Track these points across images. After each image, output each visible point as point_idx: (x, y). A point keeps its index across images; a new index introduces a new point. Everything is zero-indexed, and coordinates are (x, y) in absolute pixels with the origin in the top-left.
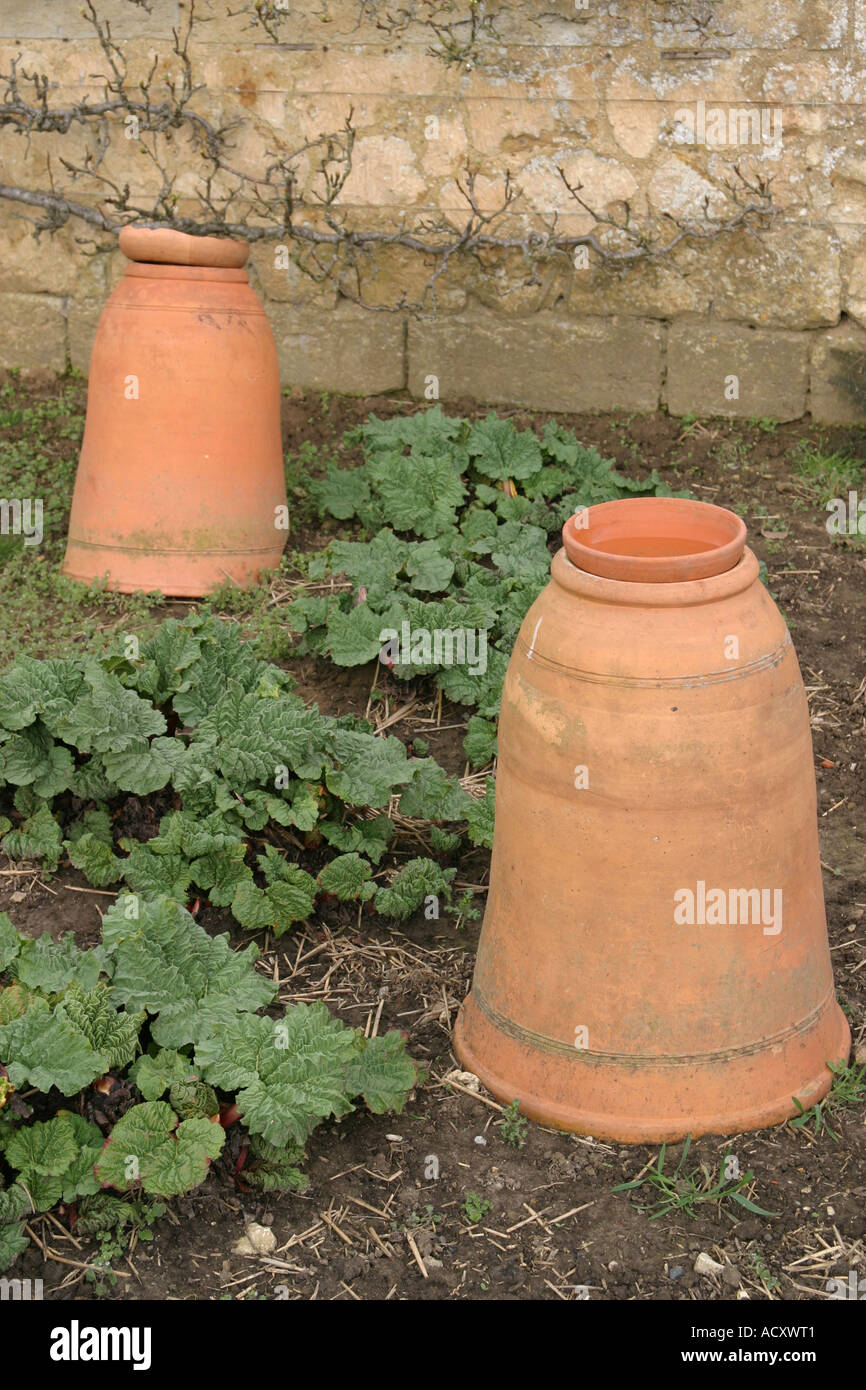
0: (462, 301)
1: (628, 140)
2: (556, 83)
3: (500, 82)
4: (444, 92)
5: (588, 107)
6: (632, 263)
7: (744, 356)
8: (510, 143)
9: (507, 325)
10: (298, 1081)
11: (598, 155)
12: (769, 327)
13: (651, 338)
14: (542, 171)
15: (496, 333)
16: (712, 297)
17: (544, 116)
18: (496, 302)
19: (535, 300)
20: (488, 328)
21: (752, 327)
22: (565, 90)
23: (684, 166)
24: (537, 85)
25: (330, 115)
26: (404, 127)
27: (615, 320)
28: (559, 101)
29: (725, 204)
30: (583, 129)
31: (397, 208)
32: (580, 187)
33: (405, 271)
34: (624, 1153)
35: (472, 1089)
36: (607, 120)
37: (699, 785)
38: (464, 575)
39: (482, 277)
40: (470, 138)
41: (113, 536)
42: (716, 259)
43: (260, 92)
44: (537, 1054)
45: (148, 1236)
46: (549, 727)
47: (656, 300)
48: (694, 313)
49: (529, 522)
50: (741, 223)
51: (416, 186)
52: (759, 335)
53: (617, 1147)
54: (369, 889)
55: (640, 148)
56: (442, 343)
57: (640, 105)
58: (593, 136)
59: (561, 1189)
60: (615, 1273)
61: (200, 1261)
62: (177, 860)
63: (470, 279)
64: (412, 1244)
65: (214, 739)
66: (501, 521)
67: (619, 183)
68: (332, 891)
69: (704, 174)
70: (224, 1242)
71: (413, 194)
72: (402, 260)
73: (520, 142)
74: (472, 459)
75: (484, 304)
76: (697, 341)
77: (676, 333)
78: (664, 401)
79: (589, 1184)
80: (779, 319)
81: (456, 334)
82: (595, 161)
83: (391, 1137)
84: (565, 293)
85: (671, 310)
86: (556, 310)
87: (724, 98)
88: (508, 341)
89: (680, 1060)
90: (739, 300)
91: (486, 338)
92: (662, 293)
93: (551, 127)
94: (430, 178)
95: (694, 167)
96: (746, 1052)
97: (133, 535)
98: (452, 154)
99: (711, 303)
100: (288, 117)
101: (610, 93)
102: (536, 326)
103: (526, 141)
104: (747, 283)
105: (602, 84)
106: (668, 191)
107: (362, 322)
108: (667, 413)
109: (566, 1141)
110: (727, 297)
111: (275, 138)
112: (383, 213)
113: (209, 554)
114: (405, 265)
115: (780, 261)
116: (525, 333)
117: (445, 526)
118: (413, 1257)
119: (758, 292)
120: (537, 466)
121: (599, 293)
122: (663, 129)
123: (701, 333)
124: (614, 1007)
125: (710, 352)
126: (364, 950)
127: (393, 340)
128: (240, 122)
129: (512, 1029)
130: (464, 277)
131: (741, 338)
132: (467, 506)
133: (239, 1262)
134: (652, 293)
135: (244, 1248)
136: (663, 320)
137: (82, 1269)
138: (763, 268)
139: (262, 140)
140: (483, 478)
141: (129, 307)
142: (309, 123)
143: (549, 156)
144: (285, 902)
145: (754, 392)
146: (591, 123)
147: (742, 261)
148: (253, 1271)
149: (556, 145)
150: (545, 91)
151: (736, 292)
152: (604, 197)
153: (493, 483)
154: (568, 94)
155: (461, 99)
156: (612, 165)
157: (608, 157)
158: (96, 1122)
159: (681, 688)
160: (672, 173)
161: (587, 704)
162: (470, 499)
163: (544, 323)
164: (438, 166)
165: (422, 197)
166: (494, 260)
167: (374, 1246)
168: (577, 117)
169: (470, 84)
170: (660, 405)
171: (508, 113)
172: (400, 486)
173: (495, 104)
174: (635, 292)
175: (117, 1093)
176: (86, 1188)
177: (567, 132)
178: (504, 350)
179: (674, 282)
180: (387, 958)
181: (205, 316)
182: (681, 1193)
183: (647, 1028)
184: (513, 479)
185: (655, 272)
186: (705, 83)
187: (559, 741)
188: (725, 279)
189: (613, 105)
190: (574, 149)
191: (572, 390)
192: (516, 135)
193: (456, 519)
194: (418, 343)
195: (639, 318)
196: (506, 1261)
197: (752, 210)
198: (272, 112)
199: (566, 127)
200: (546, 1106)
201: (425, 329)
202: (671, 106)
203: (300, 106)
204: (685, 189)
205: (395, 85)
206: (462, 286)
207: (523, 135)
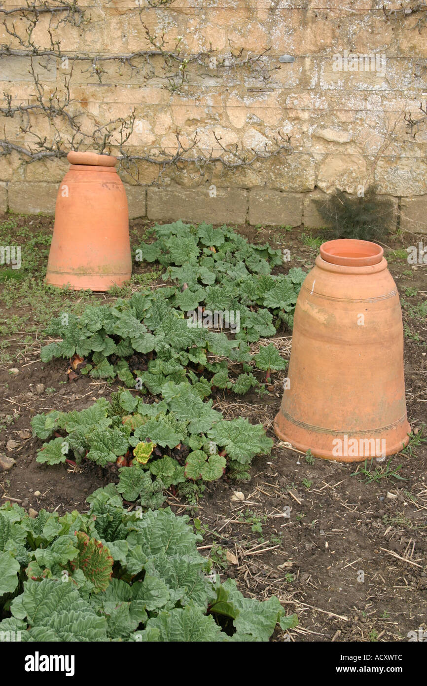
0: (169, 182)
1: (235, 121)
2: (207, 100)
3: (186, 99)
4: (163, 103)
5: (219, 109)
6: (237, 167)
7: (278, 202)
8: (188, 122)
9: (187, 191)
10: (246, 442)
11: (223, 127)
12: (288, 192)
13: (243, 196)
14: (201, 133)
15: (183, 194)
16: (266, 180)
17: (202, 112)
18: (183, 183)
19: (198, 182)
20: (179, 192)
21: (281, 192)
22: (210, 103)
23: (256, 131)
24: (200, 100)
25: (117, 111)
26: (147, 116)
27: (229, 189)
28: (208, 107)
29: (272, 145)
30: (217, 117)
31: (144, 147)
32: (221, 139)
33: (146, 171)
34: (348, 465)
35: (290, 447)
36: (227, 115)
37: (374, 336)
38: (220, 278)
39: (178, 173)
40: (173, 120)
41: (70, 269)
42: (268, 166)
43: (89, 102)
44: (314, 433)
45: (202, 496)
46: (321, 318)
47: (245, 181)
48: (260, 186)
49: (226, 261)
50: (278, 153)
51: (152, 138)
52: (285, 195)
53: (344, 463)
54: (229, 385)
55: (240, 124)
56: (161, 198)
57: (239, 108)
58: (221, 120)
59: (332, 477)
60: (361, 500)
61: (221, 503)
62: (161, 376)
63: (173, 174)
64: (292, 494)
65: (163, 334)
66: (215, 261)
67: (230, 138)
68: (217, 386)
69: (264, 134)
70: (227, 497)
71: (150, 141)
72: (146, 166)
73: (193, 122)
74: (200, 238)
75: (177, 183)
76: (261, 197)
77: (252, 194)
78: (248, 220)
79: (340, 475)
80: (292, 188)
81: (167, 195)
82: (222, 129)
83: (269, 463)
84: (209, 179)
85: (251, 185)
86: (205, 185)
87: (271, 106)
88: (187, 197)
89: (365, 432)
90: (277, 181)
91: (179, 196)
92: (247, 179)
93: (205, 116)
94: (157, 135)
95: (260, 132)
96: (386, 429)
97: (79, 268)
98: (166, 126)
99: (265, 182)
100: (100, 112)
101: (228, 104)
102: (198, 192)
103: (195, 121)
104: (280, 175)
105: (225, 101)
106: (250, 140)
107: (129, 190)
108: (249, 224)
109: (327, 462)
110: (272, 180)
111: (95, 120)
112: (138, 148)
113: (108, 275)
114: (147, 169)
115: (293, 167)
116: (194, 195)
117: (195, 263)
118: (294, 498)
119: (284, 178)
120: (223, 241)
121: (223, 179)
122: (248, 117)
123: (262, 194)
124: (343, 415)
125: (266, 201)
126: (231, 406)
127: (141, 197)
128: (81, 114)
129: (304, 425)
130: (170, 173)
131: (277, 196)
132: (201, 256)
133: (234, 503)
134: (243, 179)
135: (234, 498)
136: (247, 189)
137: (183, 508)
138: (286, 169)
139: (90, 120)
140: (205, 246)
141: (75, 182)
142: (109, 114)
143: (204, 127)
144: (202, 390)
145: (282, 216)
146: (220, 115)
147: (278, 167)
148: (241, 506)
149: (207, 123)
150: (202, 103)
151: (276, 178)
152: (226, 143)
153: (208, 247)
154: (211, 104)
155: (170, 106)
156: (229, 131)
157: (227, 127)
158: (176, 459)
159: (368, 302)
160: (251, 134)
161: (336, 309)
162: (201, 254)
163: (201, 190)
164: (159, 130)
165: (154, 142)
166: (182, 166)
167: (279, 496)
168: (215, 113)
169: (174, 99)
170: (246, 221)
171: (188, 111)
172: (177, 249)
173: (184, 107)
174: (237, 178)
175: (183, 449)
176: (181, 480)
177: (211, 118)
178: (186, 201)
179: (252, 175)
180: (239, 409)
181: (105, 185)
182: (372, 476)
183: (355, 422)
184: (215, 246)
185: (245, 171)
186: (264, 101)
187: (325, 322)
188: (271, 174)
189: (229, 108)
190: (214, 125)
191: (212, 216)
192: (191, 119)
193: (198, 261)
194: (151, 198)
195: (238, 188)
196: (325, 498)
197: (283, 148)
198: (94, 110)
199: (211, 117)
200: (318, 451)
201: (154, 193)
202: (251, 109)
203: (105, 108)
204: (256, 140)
205: (143, 100)
206: (169, 177)
207: (194, 119)
